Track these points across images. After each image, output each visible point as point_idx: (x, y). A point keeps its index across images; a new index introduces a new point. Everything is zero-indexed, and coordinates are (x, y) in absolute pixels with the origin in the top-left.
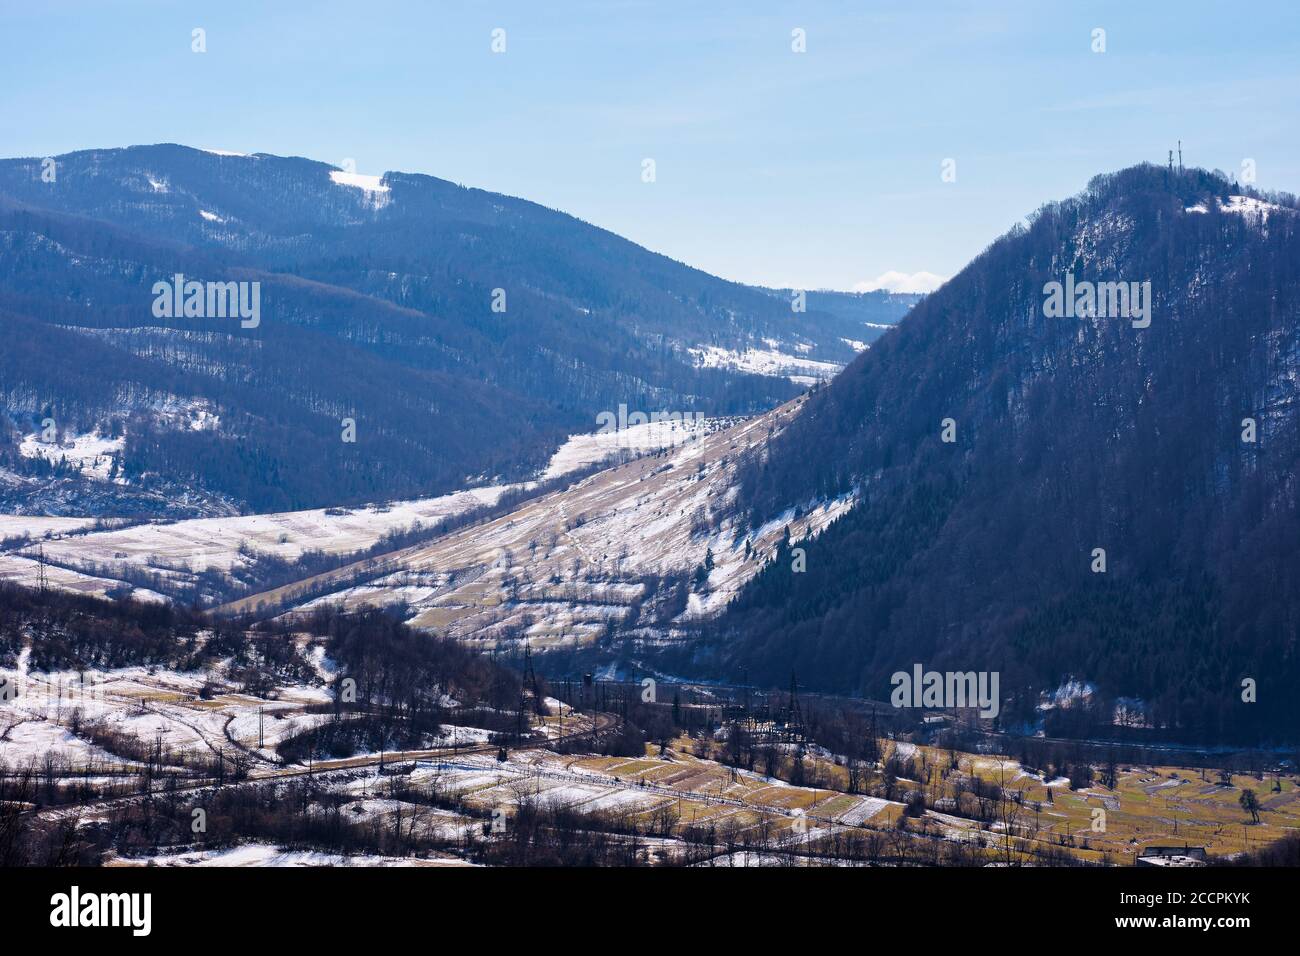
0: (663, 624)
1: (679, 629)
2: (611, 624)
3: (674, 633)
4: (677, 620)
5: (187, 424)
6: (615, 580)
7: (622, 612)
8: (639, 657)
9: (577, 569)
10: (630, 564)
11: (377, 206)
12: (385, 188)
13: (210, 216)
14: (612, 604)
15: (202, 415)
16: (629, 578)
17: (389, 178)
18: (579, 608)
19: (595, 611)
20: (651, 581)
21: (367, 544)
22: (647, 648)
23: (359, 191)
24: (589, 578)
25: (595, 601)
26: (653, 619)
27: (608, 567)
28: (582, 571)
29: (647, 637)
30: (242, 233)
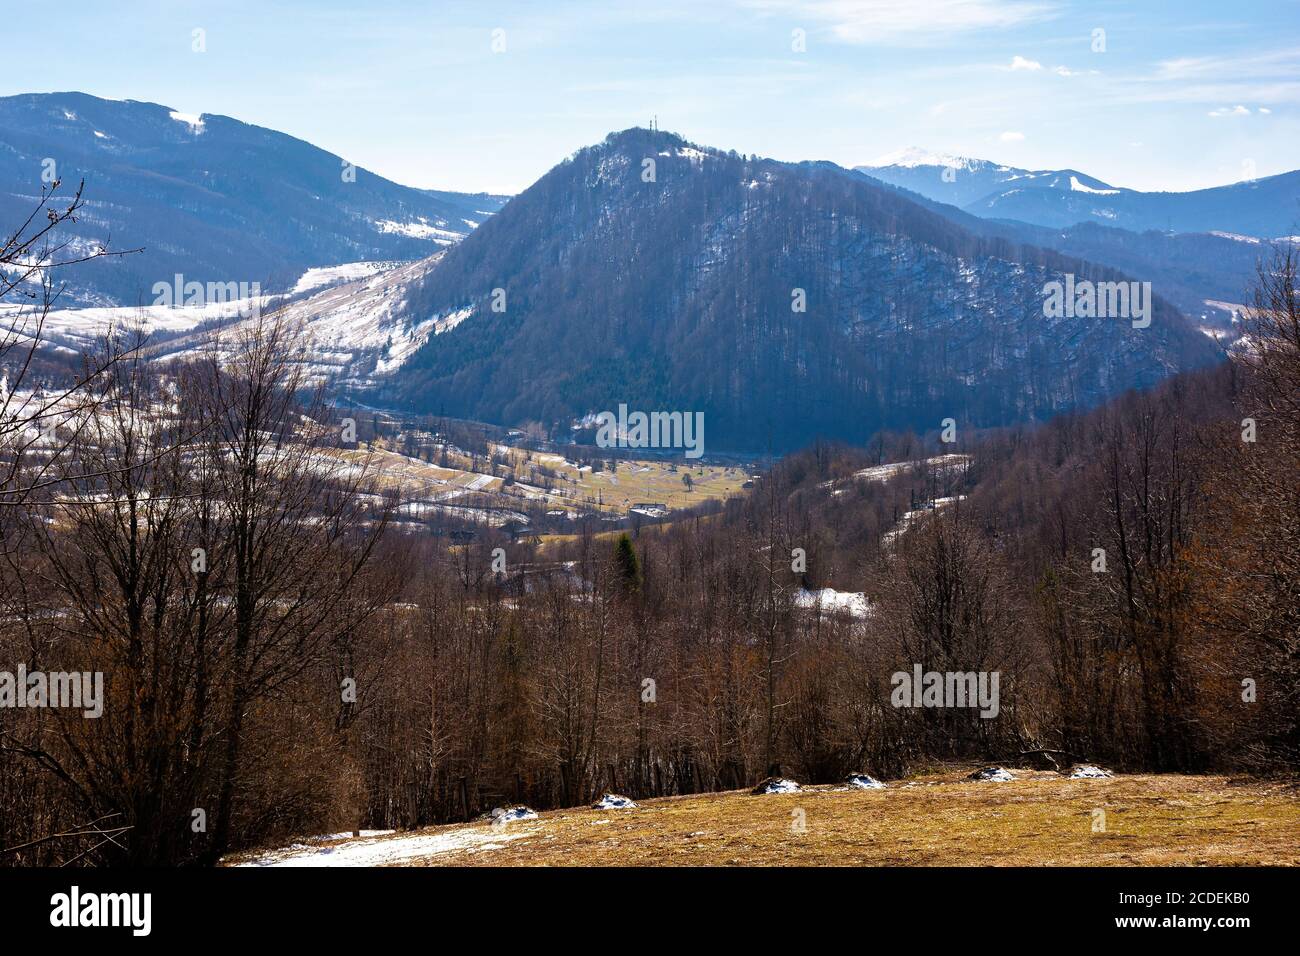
0: (363, 377)
1: (373, 380)
2: (333, 376)
3: (369, 382)
4: (371, 375)
5: (87, 253)
6: (335, 351)
7: (339, 369)
8: (349, 395)
9: (314, 344)
10: (344, 343)
11: (197, 133)
12: (202, 123)
13: (100, 135)
14: (334, 364)
15: (96, 249)
16: (344, 350)
17: (204, 117)
18: (314, 366)
19: (325, 368)
20: (356, 353)
21: (192, 327)
22: (353, 390)
23: (187, 124)
24: (321, 349)
25: (324, 362)
26: (357, 374)
27: (332, 344)
28: (317, 346)
29: (353, 384)
30: (119, 145)
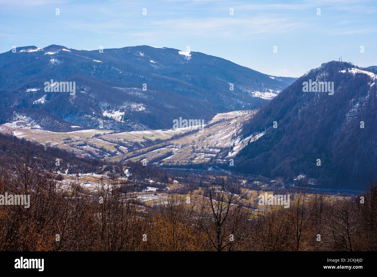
0: (222, 158)
1: (226, 160)
2: (212, 158)
3: (225, 160)
4: (226, 157)
5: (138, 109)
6: (215, 148)
7: (215, 155)
8: (217, 165)
9: (207, 146)
10: (217, 145)
11: (188, 59)
12: (190, 55)
13: (152, 61)
14: (213, 154)
15: (142, 107)
16: (218, 148)
17: (192, 53)
18: (206, 154)
19: (209, 155)
20: (222, 149)
21: (169, 137)
22: (219, 163)
23: (185, 56)
24: (210, 148)
25: (210, 153)
26: (221, 157)
27: (213, 145)
28: (208, 146)
29: (219, 161)
30: (158, 65)
